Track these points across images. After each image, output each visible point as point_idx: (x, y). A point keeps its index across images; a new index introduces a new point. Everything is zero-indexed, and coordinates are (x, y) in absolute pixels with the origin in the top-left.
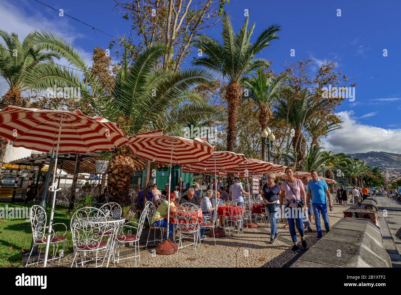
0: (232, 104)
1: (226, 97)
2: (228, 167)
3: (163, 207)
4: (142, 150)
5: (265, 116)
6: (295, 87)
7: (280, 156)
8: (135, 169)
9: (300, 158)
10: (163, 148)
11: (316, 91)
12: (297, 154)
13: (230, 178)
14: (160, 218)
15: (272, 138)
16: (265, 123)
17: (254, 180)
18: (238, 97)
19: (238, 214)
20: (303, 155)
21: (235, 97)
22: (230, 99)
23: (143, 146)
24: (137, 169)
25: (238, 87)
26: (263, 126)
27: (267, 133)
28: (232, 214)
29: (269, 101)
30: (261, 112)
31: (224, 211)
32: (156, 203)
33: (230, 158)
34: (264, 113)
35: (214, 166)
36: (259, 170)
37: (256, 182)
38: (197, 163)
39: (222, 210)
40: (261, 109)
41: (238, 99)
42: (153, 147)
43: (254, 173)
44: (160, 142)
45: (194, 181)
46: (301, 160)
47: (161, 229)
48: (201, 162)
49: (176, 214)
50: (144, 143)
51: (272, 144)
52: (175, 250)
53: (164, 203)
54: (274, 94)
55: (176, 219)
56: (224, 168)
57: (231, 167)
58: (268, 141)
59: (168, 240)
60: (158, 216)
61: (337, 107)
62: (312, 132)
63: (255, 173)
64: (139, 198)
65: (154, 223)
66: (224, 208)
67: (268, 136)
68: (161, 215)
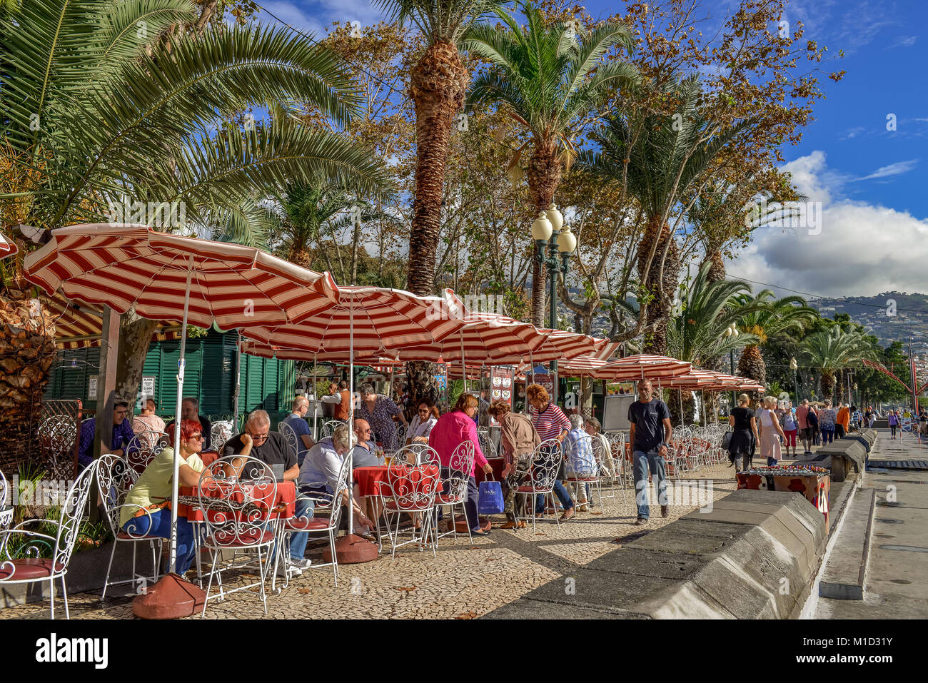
0: (429, 120)
1: (412, 96)
2: (399, 340)
3: (160, 471)
4: (82, 277)
5: (549, 165)
6: (655, 68)
7: (595, 305)
8: (61, 346)
9: (658, 310)
10: (158, 273)
11: (721, 88)
12: (648, 298)
13: (416, 378)
14: (150, 508)
15: (566, 242)
16: (548, 190)
17: (496, 381)
18: (452, 95)
19: (420, 489)
20: (666, 301)
21: (439, 96)
22: (423, 101)
23: (86, 266)
24: (67, 345)
25: (452, 60)
26: (541, 200)
27: (549, 227)
28: (401, 489)
29: (564, 115)
30: (537, 152)
31: (378, 482)
32: (140, 460)
33: (404, 311)
34: (545, 158)
35: (347, 336)
36: (507, 349)
37: (502, 388)
38: (284, 323)
39: (371, 480)
40: (538, 141)
41: (451, 102)
42: (121, 266)
43: (489, 360)
44: (143, 249)
45: (298, 385)
46: (660, 316)
47: (152, 544)
48: (300, 319)
49: (200, 494)
50: (84, 252)
51: (564, 263)
52: (195, 605)
53: (163, 459)
54: (580, 91)
55: (200, 510)
56: (387, 341)
57: (410, 338)
58: (553, 253)
59: (172, 575)
60: (142, 501)
61: (785, 146)
62: (706, 227)
63: (493, 358)
64: (81, 445)
65: (127, 524)
66: (377, 472)
67: (554, 235)
68: (152, 498)
